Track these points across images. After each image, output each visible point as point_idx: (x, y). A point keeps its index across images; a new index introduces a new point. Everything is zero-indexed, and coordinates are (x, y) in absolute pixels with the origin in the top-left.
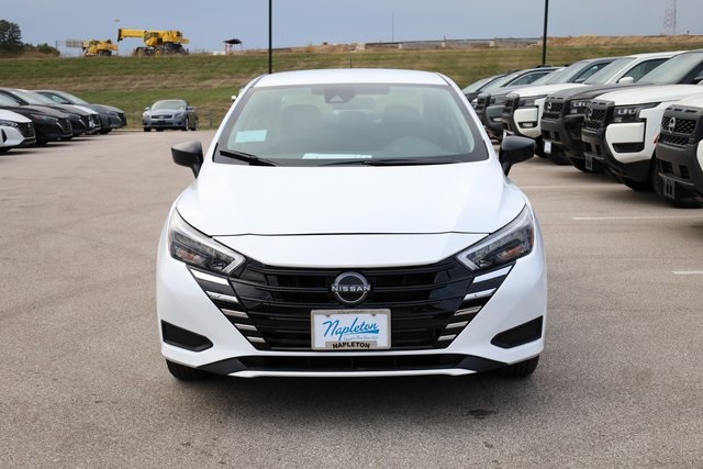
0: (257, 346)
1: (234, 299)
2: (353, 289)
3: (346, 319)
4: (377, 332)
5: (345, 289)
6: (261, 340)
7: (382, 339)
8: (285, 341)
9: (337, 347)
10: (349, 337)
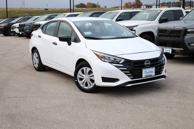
0: (131, 79)
1: (126, 69)
2: (148, 64)
3: (148, 70)
4: (152, 72)
5: (147, 64)
6: (132, 77)
7: (153, 74)
8: (137, 77)
9: (146, 76)
10: (148, 74)
